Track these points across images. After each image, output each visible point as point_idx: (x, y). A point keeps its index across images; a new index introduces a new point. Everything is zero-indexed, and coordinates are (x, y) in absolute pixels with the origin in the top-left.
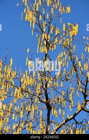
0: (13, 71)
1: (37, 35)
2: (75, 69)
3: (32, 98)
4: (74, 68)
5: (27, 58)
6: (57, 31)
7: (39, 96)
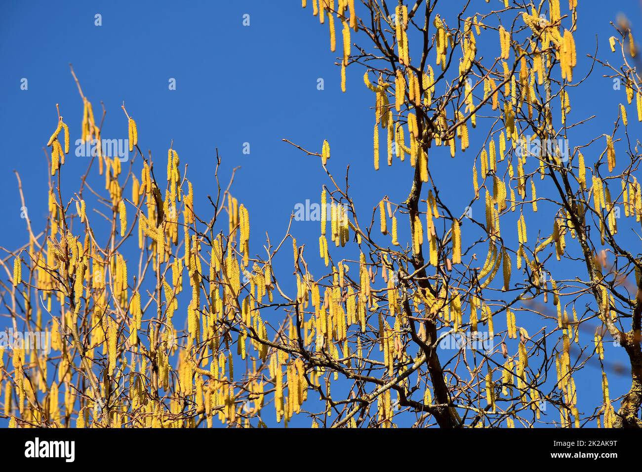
0: (255, 267)
1: (366, 77)
2: (574, 220)
3: (364, 398)
4: (571, 214)
5: (324, 192)
6: (466, 45)
7: (401, 384)
